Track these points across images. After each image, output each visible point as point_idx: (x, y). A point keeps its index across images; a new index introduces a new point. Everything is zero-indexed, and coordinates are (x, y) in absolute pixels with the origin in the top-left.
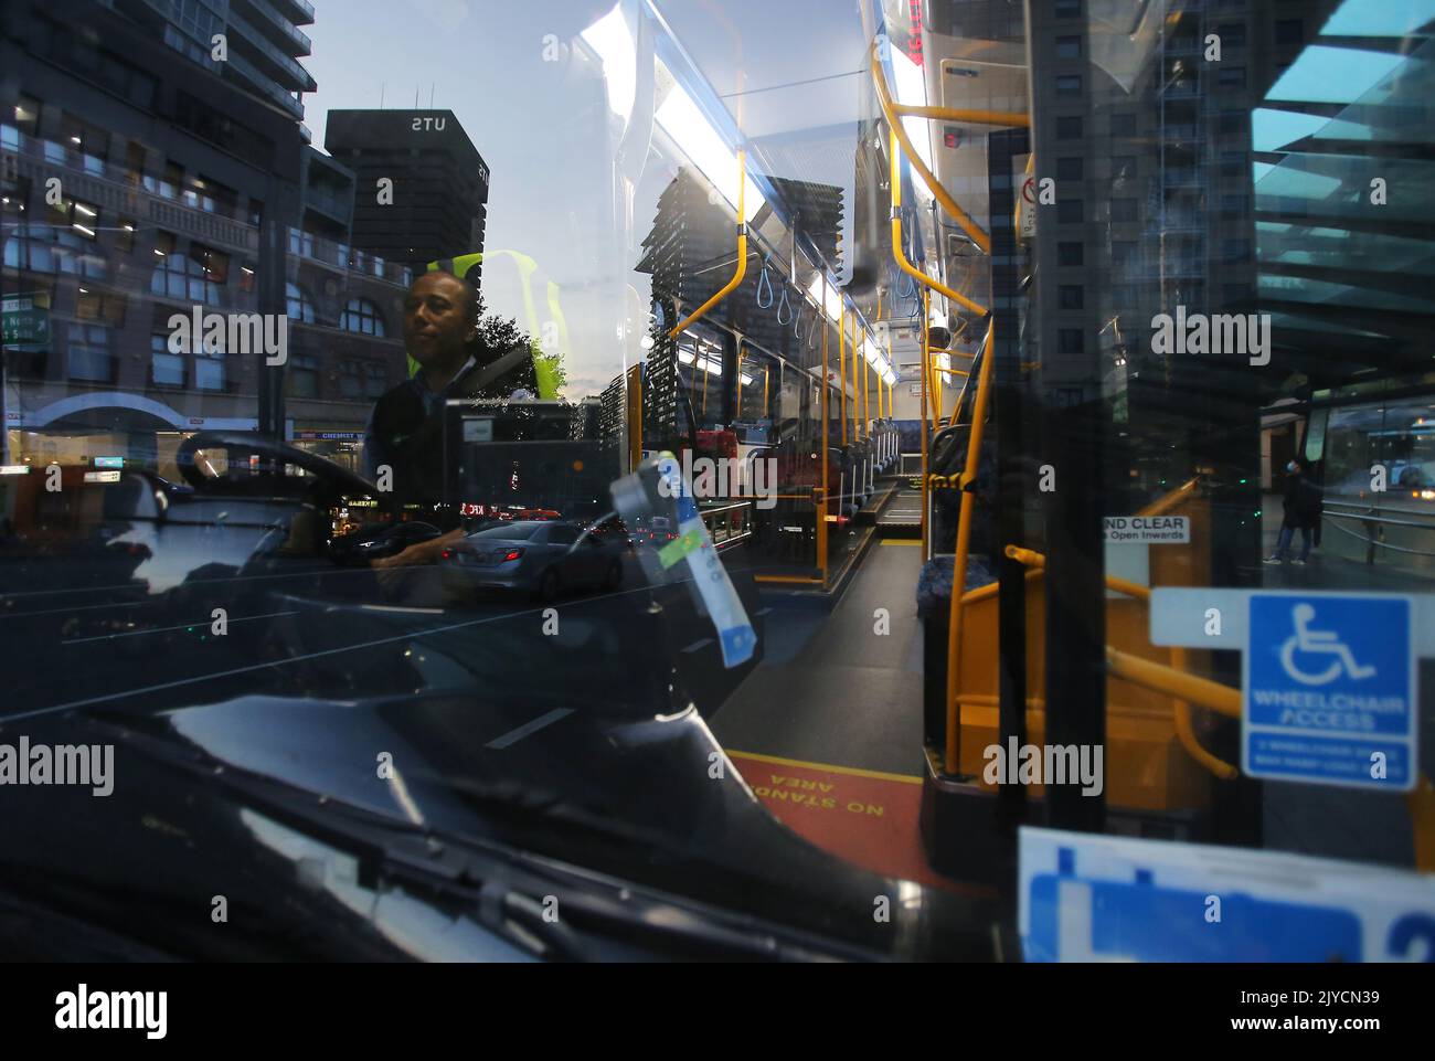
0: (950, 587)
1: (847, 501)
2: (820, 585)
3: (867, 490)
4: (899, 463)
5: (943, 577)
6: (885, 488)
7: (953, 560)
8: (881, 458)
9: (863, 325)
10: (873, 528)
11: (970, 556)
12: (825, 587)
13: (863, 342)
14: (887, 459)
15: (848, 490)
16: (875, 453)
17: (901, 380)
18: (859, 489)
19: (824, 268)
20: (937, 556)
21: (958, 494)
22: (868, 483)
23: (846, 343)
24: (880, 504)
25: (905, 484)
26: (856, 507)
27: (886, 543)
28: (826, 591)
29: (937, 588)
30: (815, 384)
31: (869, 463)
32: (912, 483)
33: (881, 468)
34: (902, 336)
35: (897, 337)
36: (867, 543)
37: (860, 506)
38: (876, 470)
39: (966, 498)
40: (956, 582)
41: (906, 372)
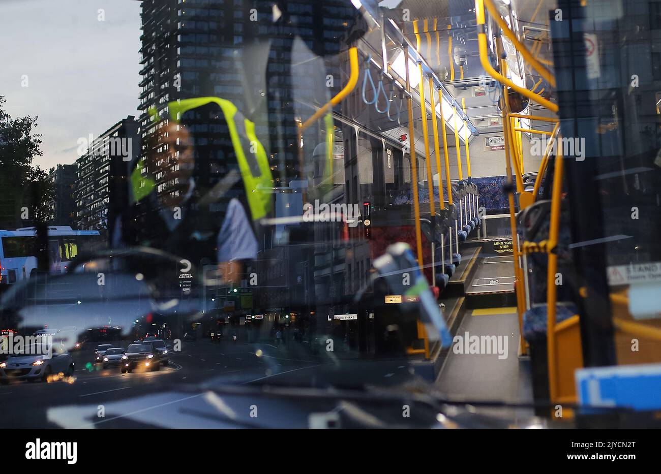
0: (546, 325)
1: (438, 269)
2: (423, 354)
3: (454, 257)
4: (481, 226)
5: (541, 320)
6: (470, 254)
7: (546, 308)
8: (464, 223)
9: (439, 87)
10: (463, 299)
11: (559, 304)
12: (427, 357)
13: (439, 101)
14: (469, 224)
15: (438, 259)
16: (458, 218)
17: (476, 134)
18: (447, 257)
19: (405, 46)
20: (535, 306)
21: (545, 257)
22: (454, 251)
23: (427, 111)
24: (467, 274)
25: (489, 249)
26: (447, 276)
27: (476, 313)
28: (429, 360)
29: (537, 326)
30: (388, 147)
31: (454, 230)
32: (498, 247)
33: (465, 234)
34: (478, 94)
35: (473, 95)
36: (458, 315)
37: (450, 275)
38: (461, 237)
39: (552, 259)
40: (549, 322)
41: (482, 126)
